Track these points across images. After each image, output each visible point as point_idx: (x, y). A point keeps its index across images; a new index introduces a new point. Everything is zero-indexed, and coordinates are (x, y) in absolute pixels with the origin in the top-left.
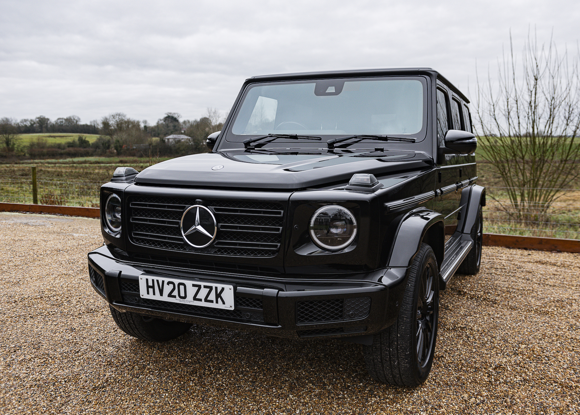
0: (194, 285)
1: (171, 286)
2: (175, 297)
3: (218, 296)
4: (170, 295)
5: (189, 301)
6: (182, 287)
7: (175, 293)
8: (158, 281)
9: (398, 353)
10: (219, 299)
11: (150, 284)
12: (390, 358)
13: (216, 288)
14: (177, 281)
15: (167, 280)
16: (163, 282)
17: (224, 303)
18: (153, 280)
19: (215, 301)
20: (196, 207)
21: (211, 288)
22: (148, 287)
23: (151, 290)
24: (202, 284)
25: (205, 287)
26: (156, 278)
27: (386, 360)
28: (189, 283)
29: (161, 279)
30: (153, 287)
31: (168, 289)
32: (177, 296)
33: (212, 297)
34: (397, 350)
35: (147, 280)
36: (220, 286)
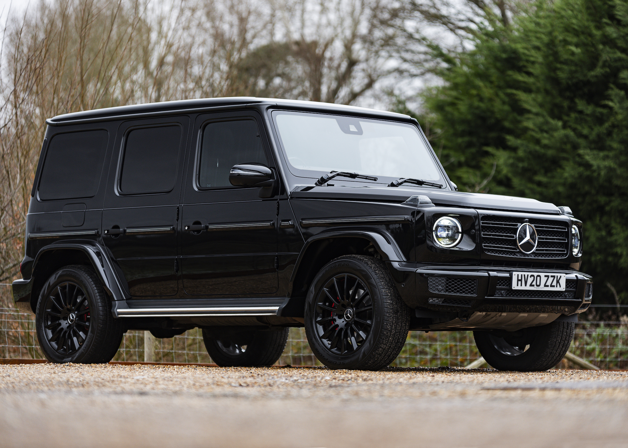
0: (545, 276)
1: (532, 278)
2: (533, 286)
3: (558, 282)
4: (531, 285)
5: (542, 288)
6: (538, 278)
7: (534, 283)
8: (524, 275)
9: (570, 332)
10: (558, 284)
11: (520, 278)
12: (566, 338)
13: (557, 276)
14: (536, 274)
15: (530, 274)
16: (528, 275)
17: (560, 287)
18: (522, 275)
19: (555, 286)
20: (526, 225)
21: (554, 277)
22: (518, 280)
23: (520, 282)
24: (550, 274)
25: (552, 276)
26: (523, 273)
27: (563, 340)
28: (542, 275)
29: (526, 274)
30: (521, 280)
31: (530, 280)
32: (535, 285)
33: (554, 283)
34: (571, 331)
35: (518, 275)
36: (559, 275)
